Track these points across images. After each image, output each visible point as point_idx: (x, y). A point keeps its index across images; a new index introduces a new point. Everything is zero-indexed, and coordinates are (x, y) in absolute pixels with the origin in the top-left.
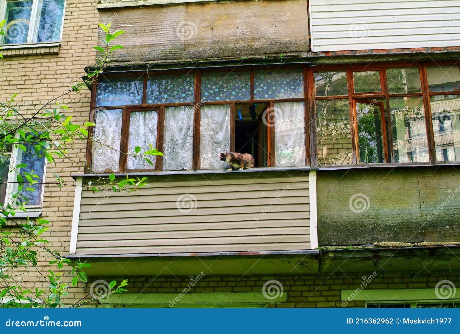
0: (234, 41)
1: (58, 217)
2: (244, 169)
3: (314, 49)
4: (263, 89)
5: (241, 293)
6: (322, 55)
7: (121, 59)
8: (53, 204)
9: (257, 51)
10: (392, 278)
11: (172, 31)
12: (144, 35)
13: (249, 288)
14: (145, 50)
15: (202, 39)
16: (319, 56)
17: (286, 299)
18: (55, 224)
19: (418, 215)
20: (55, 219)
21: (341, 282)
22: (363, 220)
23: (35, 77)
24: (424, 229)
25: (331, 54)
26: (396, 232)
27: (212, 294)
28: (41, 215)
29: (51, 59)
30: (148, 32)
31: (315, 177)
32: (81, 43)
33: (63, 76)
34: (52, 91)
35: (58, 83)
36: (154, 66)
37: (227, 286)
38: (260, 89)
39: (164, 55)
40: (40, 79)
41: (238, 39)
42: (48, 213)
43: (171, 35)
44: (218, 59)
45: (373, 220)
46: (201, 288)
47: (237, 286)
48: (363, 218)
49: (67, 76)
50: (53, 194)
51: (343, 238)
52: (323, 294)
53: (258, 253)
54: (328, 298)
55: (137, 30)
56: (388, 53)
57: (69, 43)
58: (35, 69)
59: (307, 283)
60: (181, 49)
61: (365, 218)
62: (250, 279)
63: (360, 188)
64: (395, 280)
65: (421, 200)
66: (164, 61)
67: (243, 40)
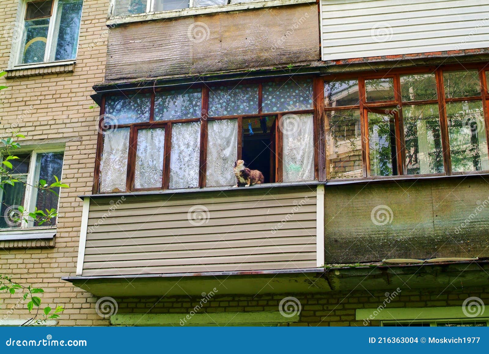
0: (242, 53)
1: (72, 237)
2: (251, 185)
3: (324, 58)
4: (271, 102)
5: (252, 313)
6: (332, 64)
7: (129, 76)
8: (67, 225)
9: (265, 62)
10: (409, 296)
11: (181, 45)
12: (152, 50)
13: (261, 308)
14: (154, 65)
15: (210, 52)
16: (329, 65)
17: (298, 318)
18: (69, 244)
19: (431, 229)
20: (69, 239)
21: (355, 300)
22: (372, 236)
23: (51, 97)
24: (437, 245)
25: (341, 63)
26: (407, 248)
27: (223, 314)
28: (55, 236)
29: (66, 78)
30: (156, 47)
31: (323, 192)
32: (96, 60)
33: (78, 94)
34: (67, 110)
35: (73, 101)
36: (160, 82)
37: (238, 306)
38: (269, 102)
39: (172, 70)
40: (56, 99)
41: (246, 50)
42: (62, 234)
43: (180, 49)
44: (226, 72)
45: (383, 235)
46: (212, 308)
47: (248, 306)
48: (373, 234)
49: (81, 94)
50: (68, 215)
51: (351, 255)
52: (337, 314)
53: (261, 272)
54: (342, 317)
55: (146, 45)
56: (401, 59)
57: (84, 60)
58: (50, 88)
59: (321, 302)
60: (189, 63)
61: (375, 234)
62: (262, 298)
63: (370, 202)
64: (412, 298)
65: (435, 214)
66: (171, 77)
67: (252, 51)
